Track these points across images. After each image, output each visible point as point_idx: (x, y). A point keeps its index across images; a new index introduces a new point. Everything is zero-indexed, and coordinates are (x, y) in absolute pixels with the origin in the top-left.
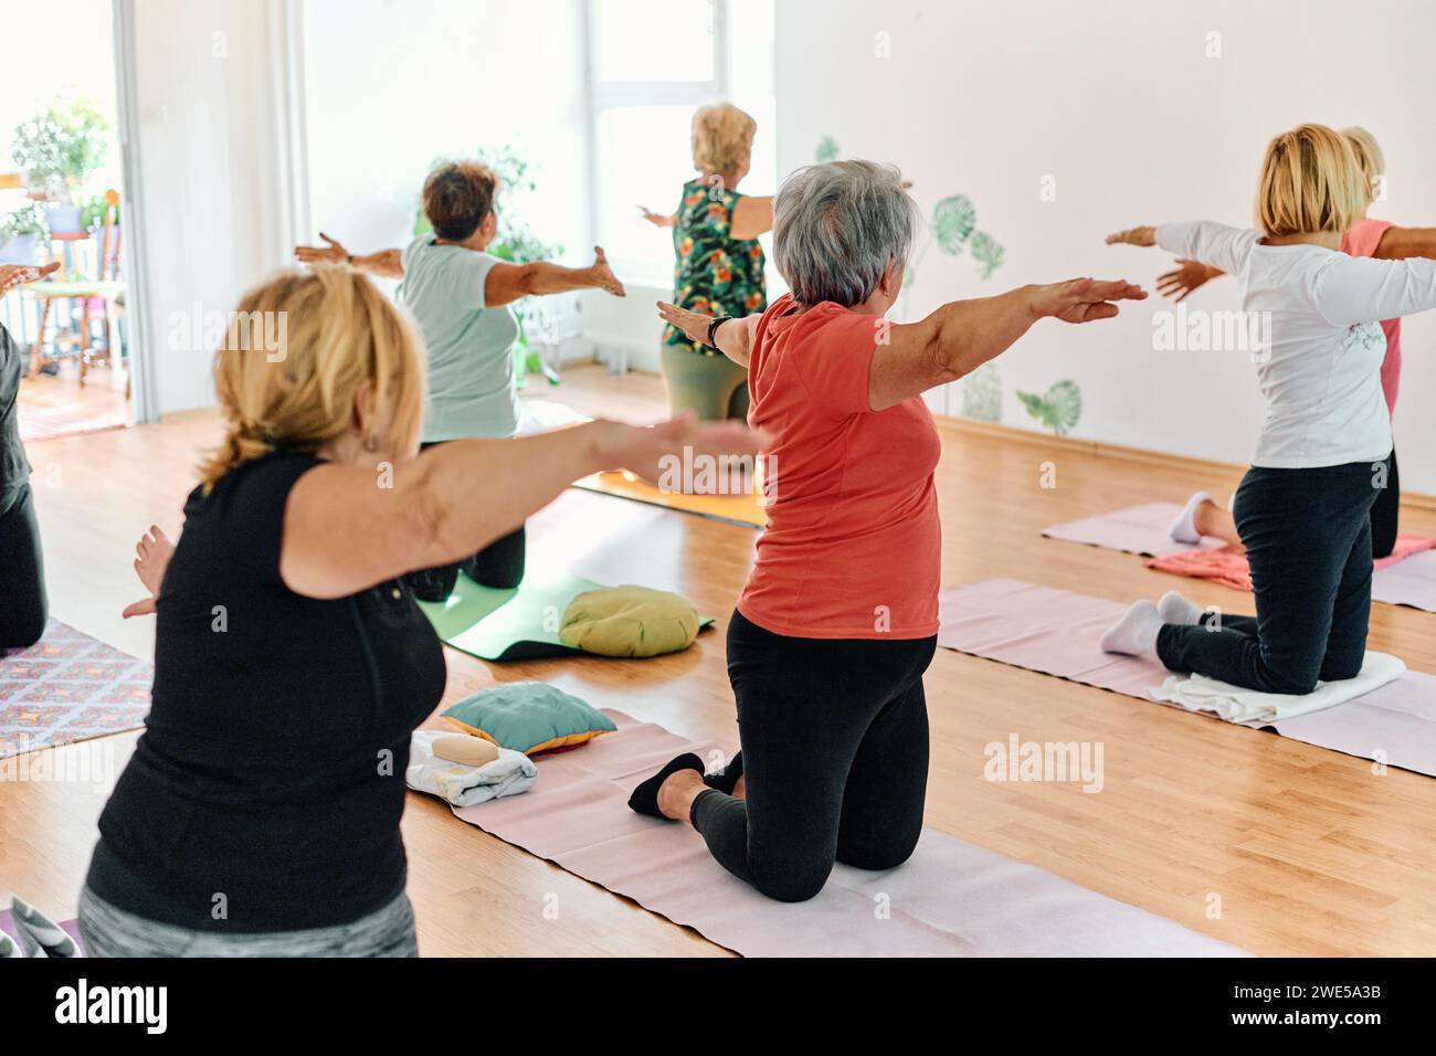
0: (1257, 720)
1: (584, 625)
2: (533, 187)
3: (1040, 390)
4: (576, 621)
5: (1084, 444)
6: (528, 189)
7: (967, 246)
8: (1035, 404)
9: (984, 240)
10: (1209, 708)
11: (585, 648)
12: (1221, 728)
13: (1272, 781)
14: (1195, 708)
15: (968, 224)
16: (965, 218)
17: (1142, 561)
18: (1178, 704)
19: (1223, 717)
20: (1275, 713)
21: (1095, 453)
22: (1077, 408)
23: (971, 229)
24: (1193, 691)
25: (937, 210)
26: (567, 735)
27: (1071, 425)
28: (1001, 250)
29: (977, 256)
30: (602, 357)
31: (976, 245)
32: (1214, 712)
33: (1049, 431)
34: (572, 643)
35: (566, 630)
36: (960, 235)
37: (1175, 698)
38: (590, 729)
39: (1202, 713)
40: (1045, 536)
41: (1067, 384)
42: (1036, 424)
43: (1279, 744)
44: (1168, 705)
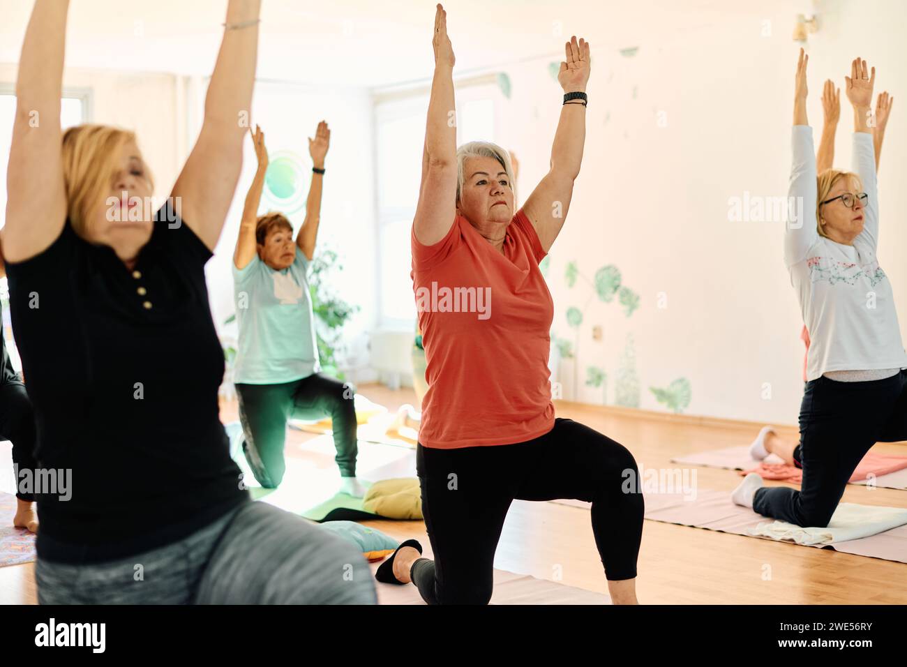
0: (819, 544)
1: (379, 499)
2: (341, 268)
3: (664, 385)
4: (374, 497)
5: (693, 418)
6: (338, 269)
7: (616, 297)
8: (661, 395)
9: (627, 292)
10: (788, 537)
11: (379, 513)
12: (797, 548)
13: (833, 573)
14: (779, 538)
15: (617, 282)
16: (615, 279)
17: (737, 472)
18: (768, 537)
19: (797, 542)
20: (831, 539)
21: (701, 423)
22: (688, 397)
23: (618, 286)
24: (777, 529)
25: (597, 276)
26: (371, 551)
27: (686, 406)
28: (638, 298)
29: (623, 302)
30: (384, 380)
31: (622, 295)
32: (792, 540)
33: (671, 411)
34: (371, 511)
35: (367, 503)
36: (612, 290)
37: (766, 533)
38: (385, 549)
39: (783, 541)
40: (673, 462)
41: (681, 380)
42: (663, 407)
43: (836, 555)
44: (761, 538)
